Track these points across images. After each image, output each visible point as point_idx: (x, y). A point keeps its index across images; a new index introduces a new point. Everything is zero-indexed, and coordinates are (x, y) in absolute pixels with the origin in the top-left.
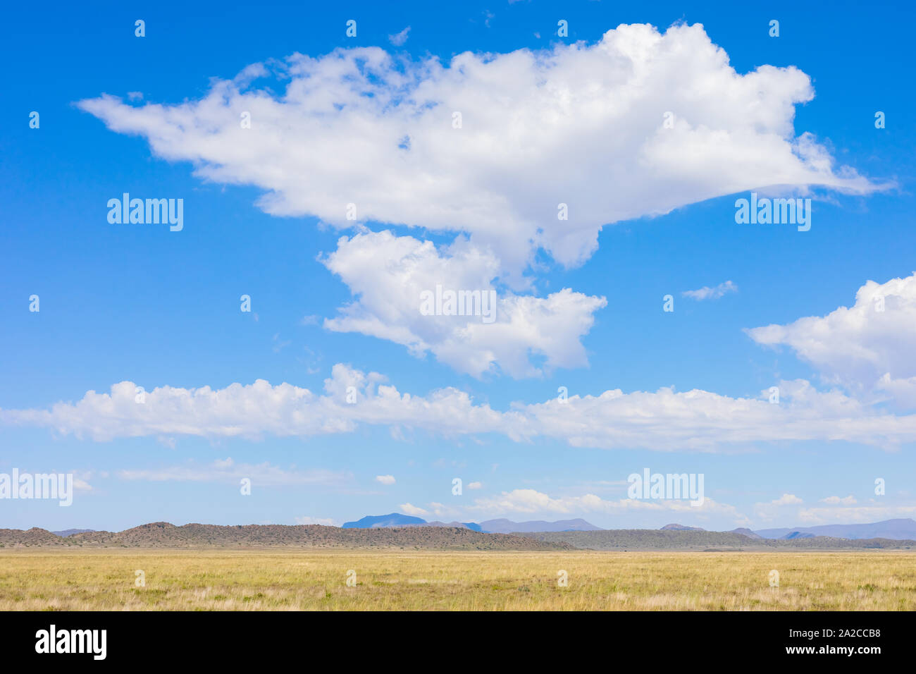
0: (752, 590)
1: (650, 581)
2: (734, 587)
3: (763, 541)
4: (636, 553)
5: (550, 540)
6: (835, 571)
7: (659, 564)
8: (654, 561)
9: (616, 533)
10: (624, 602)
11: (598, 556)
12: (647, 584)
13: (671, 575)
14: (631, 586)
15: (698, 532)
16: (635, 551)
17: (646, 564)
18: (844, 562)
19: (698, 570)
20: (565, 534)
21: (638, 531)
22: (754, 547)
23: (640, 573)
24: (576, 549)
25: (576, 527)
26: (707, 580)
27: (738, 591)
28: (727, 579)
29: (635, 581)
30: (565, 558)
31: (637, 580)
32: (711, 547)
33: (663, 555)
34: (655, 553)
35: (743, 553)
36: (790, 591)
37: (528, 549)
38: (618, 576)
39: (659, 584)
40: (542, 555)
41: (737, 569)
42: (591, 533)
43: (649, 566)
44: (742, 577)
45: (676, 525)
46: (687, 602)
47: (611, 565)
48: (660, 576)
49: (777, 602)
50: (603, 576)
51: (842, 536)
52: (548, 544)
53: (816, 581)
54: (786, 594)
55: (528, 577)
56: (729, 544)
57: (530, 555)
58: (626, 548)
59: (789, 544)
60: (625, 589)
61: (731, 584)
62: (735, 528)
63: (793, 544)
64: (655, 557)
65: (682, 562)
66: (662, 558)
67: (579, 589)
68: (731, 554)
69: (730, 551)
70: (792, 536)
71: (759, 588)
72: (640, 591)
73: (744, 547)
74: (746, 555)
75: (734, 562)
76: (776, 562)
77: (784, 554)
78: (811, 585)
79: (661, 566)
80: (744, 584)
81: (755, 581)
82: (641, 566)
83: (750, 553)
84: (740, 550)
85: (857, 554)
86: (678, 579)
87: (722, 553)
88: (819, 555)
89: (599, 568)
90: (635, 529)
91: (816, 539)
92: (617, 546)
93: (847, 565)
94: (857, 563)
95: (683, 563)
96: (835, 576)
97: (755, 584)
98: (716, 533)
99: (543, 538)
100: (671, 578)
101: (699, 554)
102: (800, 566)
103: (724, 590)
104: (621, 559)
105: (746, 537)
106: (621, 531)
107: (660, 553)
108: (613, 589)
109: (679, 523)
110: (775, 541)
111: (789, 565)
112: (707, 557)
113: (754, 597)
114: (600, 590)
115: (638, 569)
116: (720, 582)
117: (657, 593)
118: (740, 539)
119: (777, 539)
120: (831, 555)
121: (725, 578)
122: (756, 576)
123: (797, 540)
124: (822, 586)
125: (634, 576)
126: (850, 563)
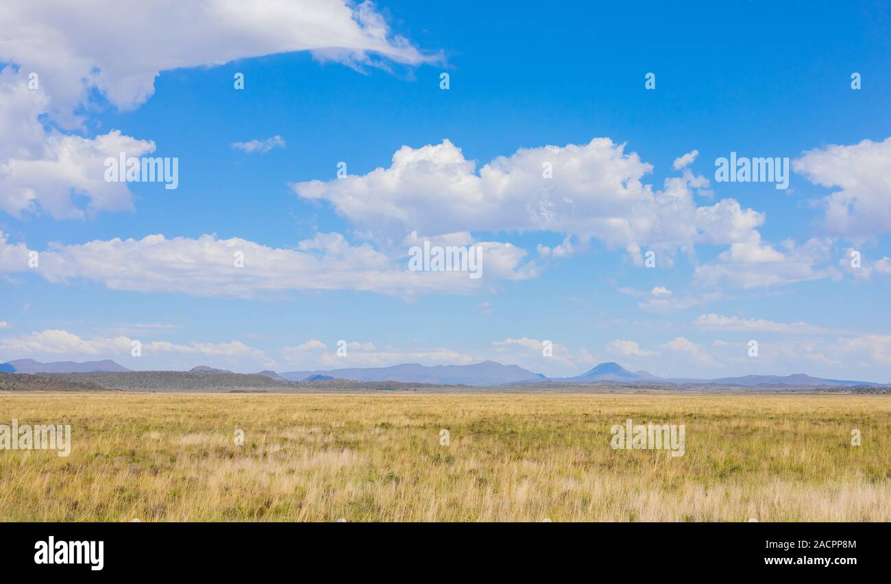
0: (280, 429)
1: (181, 420)
2: (263, 425)
3: (286, 383)
4: (165, 394)
5: (77, 381)
6: (353, 411)
7: (188, 404)
8: (183, 402)
9: (144, 375)
10: (159, 441)
11: (125, 396)
12: (179, 423)
13: (202, 415)
14: (164, 425)
15: (226, 375)
16: (163, 392)
17: (176, 404)
18: (360, 402)
19: (226, 410)
20: (94, 375)
21: (167, 372)
22: (277, 388)
23: (171, 413)
24: (104, 389)
25: (104, 368)
26: (237, 420)
27: (267, 429)
28: (256, 418)
29: (167, 421)
30: (94, 398)
31: (168, 420)
32: (237, 388)
33: (191, 395)
34: (183, 394)
35: (267, 394)
36: (315, 429)
37: (54, 390)
38: (150, 416)
39: (192, 423)
40: (68, 395)
41: (264, 409)
42: (119, 374)
43: (179, 406)
44: (269, 416)
45: (205, 367)
46: (221, 440)
47: (141, 405)
48: (190, 416)
49: (304, 439)
50: (135, 416)
51: (359, 379)
52: (75, 384)
53: (338, 420)
54: (311, 433)
55: (58, 417)
56: (254, 386)
57: (58, 395)
58: (154, 388)
59: (309, 386)
60: (159, 428)
61: (259, 423)
62: (261, 371)
63: (313, 386)
64: (184, 398)
65: (210, 403)
66: (191, 398)
67: (111, 429)
68: (256, 394)
69: (254, 392)
70: (315, 378)
71: (285, 426)
72: (172, 430)
73: (269, 389)
74: (270, 396)
75: (260, 403)
76: (299, 403)
77: (306, 395)
78: (333, 424)
79: (189, 406)
80: (272, 424)
81: (281, 420)
82: (171, 406)
83: (275, 394)
84: (265, 391)
85: (371, 395)
86: (209, 419)
87: (248, 394)
88: (337, 396)
89: (130, 408)
90: (164, 370)
91: (335, 382)
92: (146, 387)
93: (363, 405)
94: (371, 404)
95: (212, 403)
96: (354, 416)
97: (281, 423)
98: (243, 375)
99: (70, 379)
100: (201, 418)
101: (226, 395)
102: (321, 406)
103: (253, 428)
104: (150, 400)
105: (270, 378)
106: (151, 372)
107: (187, 394)
108: (147, 429)
109: (207, 366)
110: (297, 383)
111: (312, 405)
112: (233, 398)
113: (283, 435)
114: (134, 430)
115: (168, 409)
116: (249, 421)
117: (190, 432)
118: (264, 381)
119: (298, 380)
120: (348, 397)
121: (254, 417)
122: (282, 415)
123: (320, 382)
124: (343, 424)
125: (165, 416)
126: (365, 403)
